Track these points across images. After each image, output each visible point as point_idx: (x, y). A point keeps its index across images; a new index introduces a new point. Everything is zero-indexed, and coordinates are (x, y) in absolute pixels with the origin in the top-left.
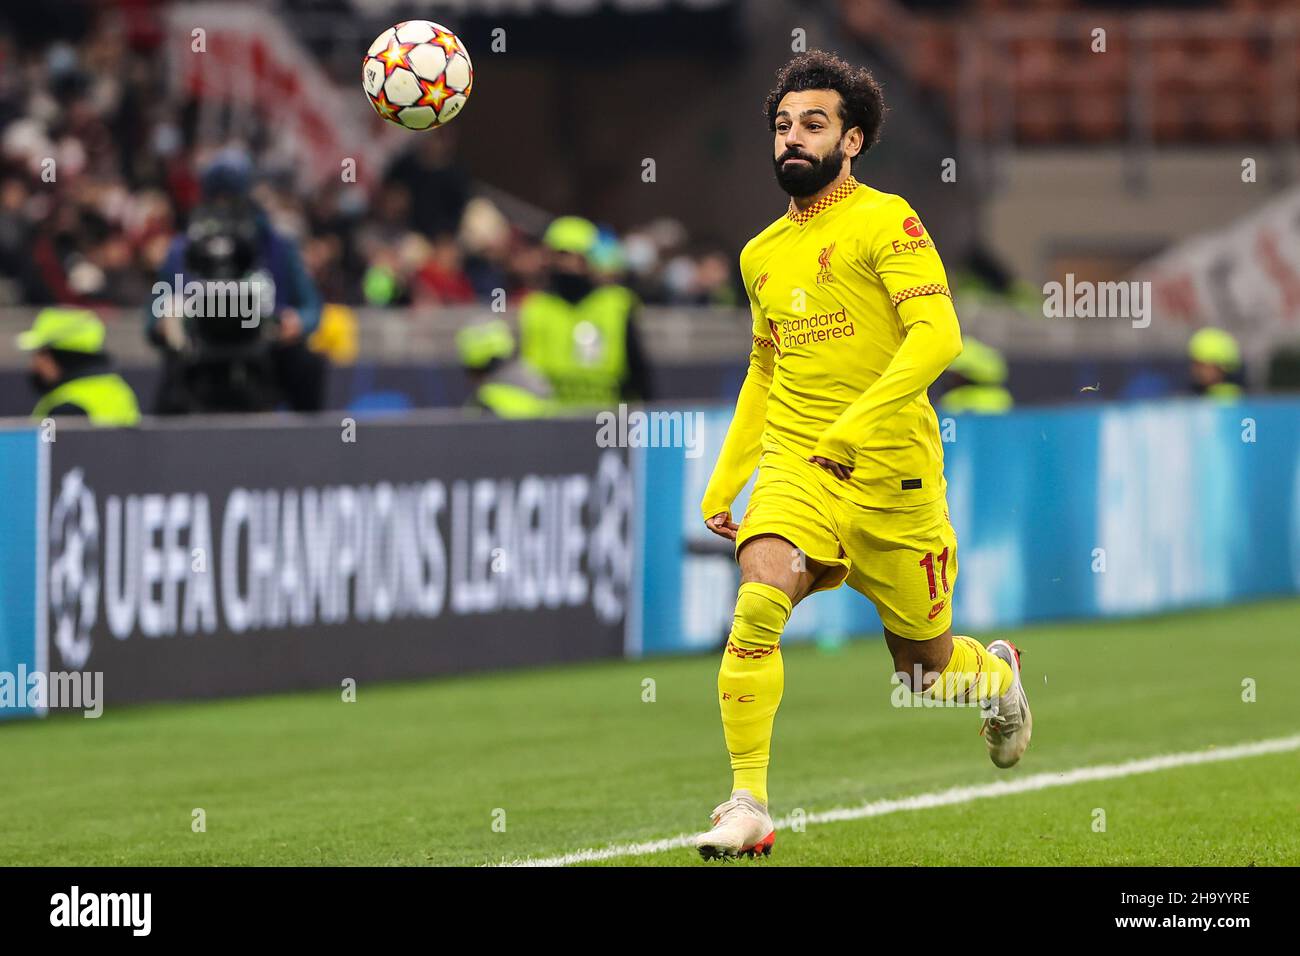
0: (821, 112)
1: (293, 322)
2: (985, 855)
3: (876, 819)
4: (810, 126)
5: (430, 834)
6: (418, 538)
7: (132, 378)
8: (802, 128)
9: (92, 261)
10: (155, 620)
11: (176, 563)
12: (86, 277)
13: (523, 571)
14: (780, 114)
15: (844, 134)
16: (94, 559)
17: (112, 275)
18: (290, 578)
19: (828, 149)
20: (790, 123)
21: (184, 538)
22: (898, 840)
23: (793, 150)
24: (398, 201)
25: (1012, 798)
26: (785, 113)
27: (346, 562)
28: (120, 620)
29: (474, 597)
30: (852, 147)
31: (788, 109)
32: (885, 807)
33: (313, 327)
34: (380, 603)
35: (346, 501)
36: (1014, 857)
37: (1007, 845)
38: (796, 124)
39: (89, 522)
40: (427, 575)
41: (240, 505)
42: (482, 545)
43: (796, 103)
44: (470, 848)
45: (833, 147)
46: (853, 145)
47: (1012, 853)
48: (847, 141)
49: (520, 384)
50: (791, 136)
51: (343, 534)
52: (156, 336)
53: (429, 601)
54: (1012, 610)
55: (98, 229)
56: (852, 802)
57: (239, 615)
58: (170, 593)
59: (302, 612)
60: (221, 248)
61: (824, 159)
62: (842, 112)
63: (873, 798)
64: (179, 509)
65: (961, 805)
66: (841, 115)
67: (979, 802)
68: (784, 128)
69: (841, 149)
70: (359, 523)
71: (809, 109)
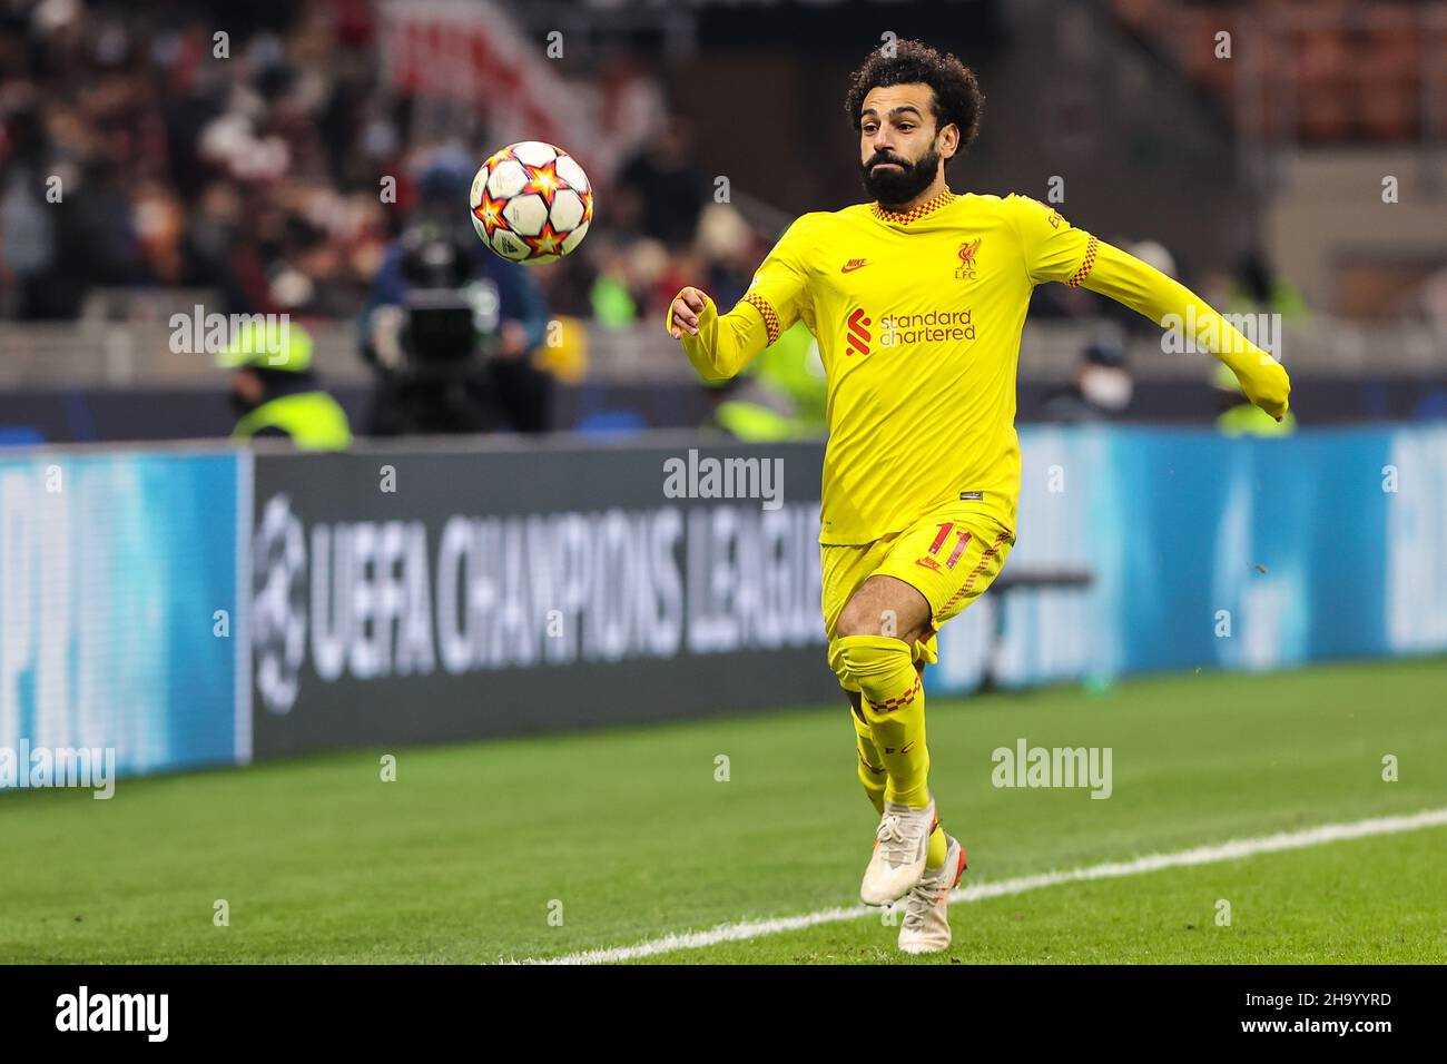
0: (912, 110)
1: (516, 337)
2: (1266, 913)
3: (1149, 875)
4: (901, 125)
5: (665, 893)
6: (651, 571)
7: (342, 396)
8: (892, 128)
9: (300, 269)
10: (367, 660)
11: (389, 598)
12: (291, 286)
13: (766, 607)
14: (866, 112)
15: (938, 133)
16: (300, 594)
17: (320, 286)
18: (513, 614)
19: (922, 152)
20: (879, 124)
21: (398, 570)
22: (1172, 897)
23: (883, 154)
24: (630, 206)
25: (1293, 853)
26: (871, 112)
27: (574, 595)
28: (329, 659)
29: (713, 634)
30: (947, 147)
31: (875, 107)
32: (1158, 862)
33: (539, 342)
34: (611, 640)
35: (574, 530)
36: (1297, 917)
37: (1290, 903)
38: (885, 124)
39: (295, 553)
40: (662, 610)
41: (459, 535)
42: (722, 578)
43: (884, 100)
44: (707, 906)
45: (927, 148)
46: (948, 144)
47: (1295, 912)
48: (942, 139)
49: (762, 402)
50: (880, 138)
51: (570, 566)
52: (369, 353)
53: (664, 639)
54: (1295, 648)
55: (304, 236)
56: (1122, 856)
57: (458, 654)
58: (382, 631)
59: (526, 651)
60: (438, 256)
61: (918, 163)
62: (935, 108)
63: (1145, 851)
64: (394, 540)
65: (1240, 860)
66: (934, 112)
67: (1259, 858)
68: (871, 128)
69: (936, 149)
70: (588, 556)
71: (900, 106)
